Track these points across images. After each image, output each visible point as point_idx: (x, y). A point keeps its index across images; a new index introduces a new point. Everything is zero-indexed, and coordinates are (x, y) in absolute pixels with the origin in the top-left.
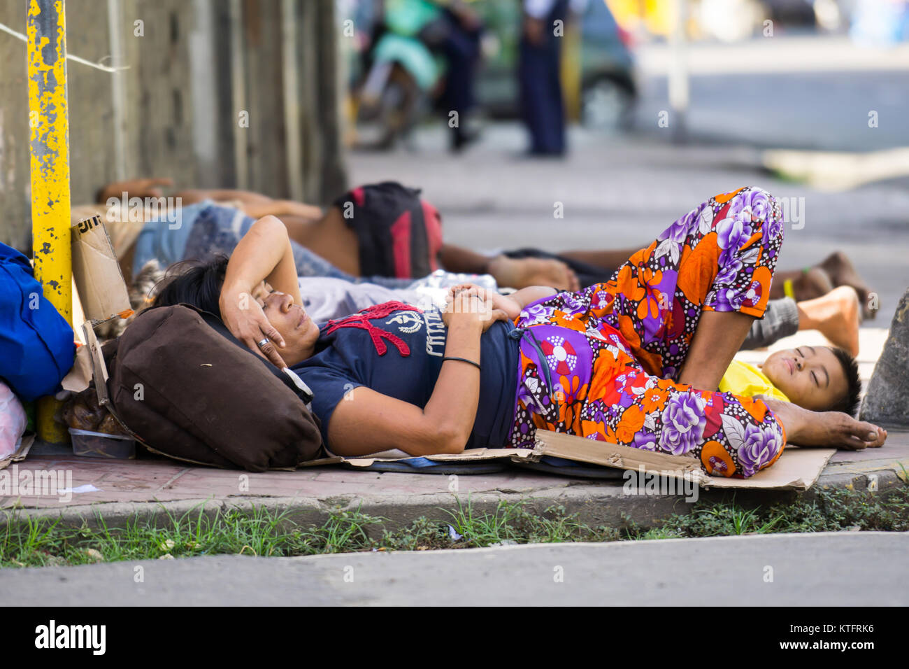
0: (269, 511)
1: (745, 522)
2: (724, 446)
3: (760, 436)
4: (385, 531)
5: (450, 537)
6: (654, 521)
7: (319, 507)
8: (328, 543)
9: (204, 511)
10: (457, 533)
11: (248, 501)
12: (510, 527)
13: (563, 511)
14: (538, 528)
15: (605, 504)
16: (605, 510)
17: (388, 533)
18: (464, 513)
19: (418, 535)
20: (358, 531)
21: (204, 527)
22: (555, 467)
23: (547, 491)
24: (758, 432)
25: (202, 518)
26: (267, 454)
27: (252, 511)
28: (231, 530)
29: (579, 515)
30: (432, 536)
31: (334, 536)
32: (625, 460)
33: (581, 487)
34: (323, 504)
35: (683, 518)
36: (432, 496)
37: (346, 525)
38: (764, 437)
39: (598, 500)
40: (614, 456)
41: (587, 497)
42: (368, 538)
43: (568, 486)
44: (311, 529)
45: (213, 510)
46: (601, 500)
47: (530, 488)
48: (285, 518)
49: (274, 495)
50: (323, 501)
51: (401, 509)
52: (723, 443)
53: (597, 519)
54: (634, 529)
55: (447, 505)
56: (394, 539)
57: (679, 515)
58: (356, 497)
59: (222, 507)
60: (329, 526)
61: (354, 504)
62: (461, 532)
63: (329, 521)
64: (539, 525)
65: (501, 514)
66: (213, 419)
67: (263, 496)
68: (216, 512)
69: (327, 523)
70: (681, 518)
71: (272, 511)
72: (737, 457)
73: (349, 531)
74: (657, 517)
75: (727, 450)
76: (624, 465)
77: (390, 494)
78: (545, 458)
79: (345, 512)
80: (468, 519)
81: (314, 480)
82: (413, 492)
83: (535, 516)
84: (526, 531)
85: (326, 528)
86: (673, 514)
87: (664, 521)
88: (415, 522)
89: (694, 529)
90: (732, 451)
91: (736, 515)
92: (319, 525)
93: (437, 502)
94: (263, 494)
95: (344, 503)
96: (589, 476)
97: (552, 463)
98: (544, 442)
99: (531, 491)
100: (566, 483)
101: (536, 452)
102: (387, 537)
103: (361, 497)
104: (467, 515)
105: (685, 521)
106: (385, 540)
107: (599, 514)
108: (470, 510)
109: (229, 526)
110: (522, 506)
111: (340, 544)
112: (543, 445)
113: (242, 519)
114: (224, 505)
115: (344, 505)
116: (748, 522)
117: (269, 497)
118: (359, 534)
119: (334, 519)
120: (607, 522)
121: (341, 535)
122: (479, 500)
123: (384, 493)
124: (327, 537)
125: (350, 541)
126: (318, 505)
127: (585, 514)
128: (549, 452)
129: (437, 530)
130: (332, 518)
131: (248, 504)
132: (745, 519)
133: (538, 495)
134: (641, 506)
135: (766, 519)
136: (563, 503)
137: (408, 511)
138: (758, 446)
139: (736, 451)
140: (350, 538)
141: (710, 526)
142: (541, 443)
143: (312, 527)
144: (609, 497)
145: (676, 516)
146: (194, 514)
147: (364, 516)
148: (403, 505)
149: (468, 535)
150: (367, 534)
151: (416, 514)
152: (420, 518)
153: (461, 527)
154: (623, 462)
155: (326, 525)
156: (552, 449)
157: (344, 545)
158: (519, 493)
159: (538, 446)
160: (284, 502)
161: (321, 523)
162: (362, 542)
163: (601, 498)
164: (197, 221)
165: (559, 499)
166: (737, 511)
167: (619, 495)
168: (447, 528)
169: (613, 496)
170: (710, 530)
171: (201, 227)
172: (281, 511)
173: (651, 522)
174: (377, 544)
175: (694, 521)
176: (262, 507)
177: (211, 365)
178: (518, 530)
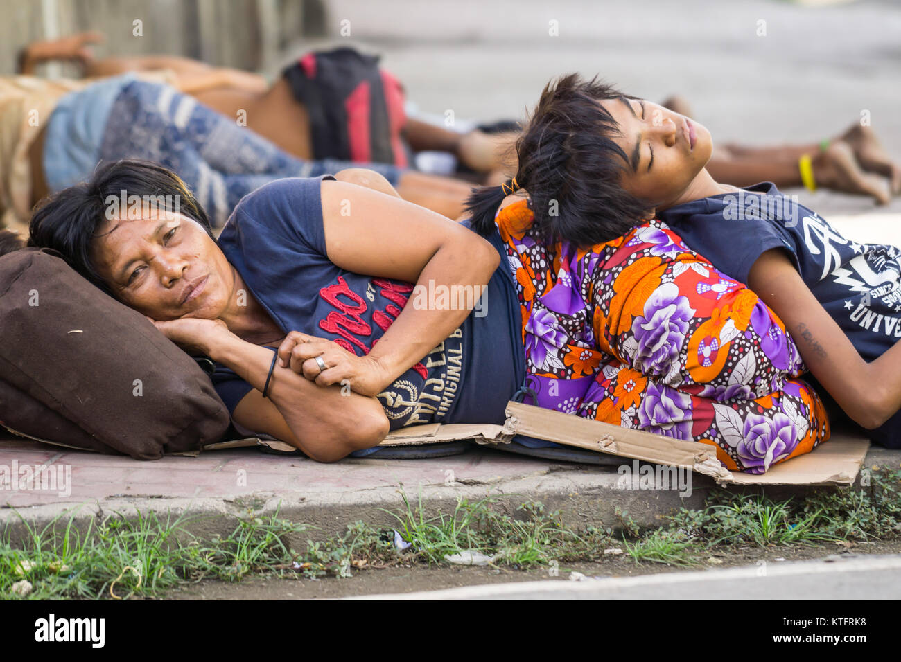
0: (159, 518)
1: (774, 519)
2: (719, 445)
3: (766, 427)
4: (310, 542)
5: (396, 547)
6: (657, 517)
7: (225, 511)
8: (237, 560)
9: (74, 520)
10: (403, 540)
11: (133, 505)
12: (472, 532)
13: (541, 509)
14: (508, 532)
15: (596, 496)
16: (595, 504)
17: (315, 544)
18: (414, 514)
19: (353, 546)
20: (275, 542)
21: (73, 541)
22: (530, 448)
23: (520, 481)
24: (762, 422)
25: (71, 529)
26: (158, 440)
27: (137, 518)
28: (108, 546)
29: (561, 513)
30: (373, 546)
31: (244, 548)
32: (619, 443)
33: (564, 475)
34: (230, 506)
35: (696, 514)
36: (371, 492)
37: (259, 535)
38: (771, 427)
39: (586, 492)
40: (606, 439)
41: (572, 489)
42: (288, 550)
43: (547, 473)
44: (214, 541)
45: (86, 518)
46: (590, 492)
47: (499, 478)
48: (179, 528)
49: (167, 495)
50: (231, 502)
51: (332, 510)
52: (717, 441)
53: (585, 517)
54: (632, 529)
55: (392, 504)
56: (321, 553)
57: (689, 509)
58: (273, 496)
59: (97, 514)
60: (238, 535)
61: (271, 505)
62: (409, 539)
63: (238, 528)
64: (509, 528)
65: (460, 514)
66: (87, 399)
67: (152, 497)
68: (90, 520)
69: (236, 532)
70: (692, 514)
71: (162, 518)
72: (737, 455)
73: (264, 544)
74: (661, 512)
75: (724, 449)
76: (618, 450)
77: (317, 490)
78: (517, 438)
79: (259, 517)
80: (418, 522)
81: (222, 470)
82: (348, 487)
83: (505, 516)
84: (493, 536)
85: (234, 538)
86: (682, 509)
87: (670, 518)
88: (350, 527)
89: (709, 528)
90: (730, 449)
91: (763, 509)
92: (225, 534)
93: (379, 500)
94: (152, 494)
95: (257, 503)
96: (574, 460)
97: (526, 444)
98: (517, 418)
99: (500, 482)
100: (544, 469)
101: (507, 430)
102: (312, 550)
103: (281, 495)
104: (417, 516)
105: (697, 519)
106: (310, 554)
107: (588, 510)
108: (421, 511)
109: (104, 541)
110: (487, 503)
111: (253, 559)
112: (515, 422)
113: (123, 532)
114: (101, 511)
115: (257, 507)
116: (778, 517)
117: (160, 497)
118: (277, 546)
119: (245, 526)
120: (597, 520)
121: (253, 547)
122: (434, 497)
123: (310, 490)
124: (235, 551)
125: (266, 555)
126: (223, 508)
127: (570, 510)
128: (523, 431)
129: (378, 538)
130: (241, 525)
131: (131, 509)
132: (774, 515)
133: (509, 488)
134: (640, 498)
135: (800, 513)
136: (541, 498)
137: (341, 512)
138: (763, 440)
139: (734, 449)
140: (265, 551)
141: (730, 525)
142: (513, 419)
143: (216, 537)
144: (600, 487)
145: (686, 511)
146: (61, 525)
147: (284, 522)
148: (334, 505)
149: (418, 544)
150: (287, 545)
151: (351, 516)
152: (356, 523)
153: (410, 534)
154: (617, 446)
155: (234, 534)
156: (527, 428)
157: (258, 560)
158: (484, 484)
159: (508, 423)
160: (179, 506)
161: (228, 530)
162: (281, 555)
163: (590, 489)
164: (118, 99)
165: (535, 493)
166: (764, 505)
167: (612, 485)
168: (392, 534)
169: (605, 486)
170: (729, 530)
171: (122, 106)
172: (174, 517)
173: (654, 518)
174: (300, 558)
175: (708, 517)
176: (150, 512)
177: (81, 331)
178: (483, 534)
